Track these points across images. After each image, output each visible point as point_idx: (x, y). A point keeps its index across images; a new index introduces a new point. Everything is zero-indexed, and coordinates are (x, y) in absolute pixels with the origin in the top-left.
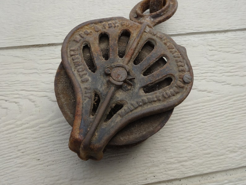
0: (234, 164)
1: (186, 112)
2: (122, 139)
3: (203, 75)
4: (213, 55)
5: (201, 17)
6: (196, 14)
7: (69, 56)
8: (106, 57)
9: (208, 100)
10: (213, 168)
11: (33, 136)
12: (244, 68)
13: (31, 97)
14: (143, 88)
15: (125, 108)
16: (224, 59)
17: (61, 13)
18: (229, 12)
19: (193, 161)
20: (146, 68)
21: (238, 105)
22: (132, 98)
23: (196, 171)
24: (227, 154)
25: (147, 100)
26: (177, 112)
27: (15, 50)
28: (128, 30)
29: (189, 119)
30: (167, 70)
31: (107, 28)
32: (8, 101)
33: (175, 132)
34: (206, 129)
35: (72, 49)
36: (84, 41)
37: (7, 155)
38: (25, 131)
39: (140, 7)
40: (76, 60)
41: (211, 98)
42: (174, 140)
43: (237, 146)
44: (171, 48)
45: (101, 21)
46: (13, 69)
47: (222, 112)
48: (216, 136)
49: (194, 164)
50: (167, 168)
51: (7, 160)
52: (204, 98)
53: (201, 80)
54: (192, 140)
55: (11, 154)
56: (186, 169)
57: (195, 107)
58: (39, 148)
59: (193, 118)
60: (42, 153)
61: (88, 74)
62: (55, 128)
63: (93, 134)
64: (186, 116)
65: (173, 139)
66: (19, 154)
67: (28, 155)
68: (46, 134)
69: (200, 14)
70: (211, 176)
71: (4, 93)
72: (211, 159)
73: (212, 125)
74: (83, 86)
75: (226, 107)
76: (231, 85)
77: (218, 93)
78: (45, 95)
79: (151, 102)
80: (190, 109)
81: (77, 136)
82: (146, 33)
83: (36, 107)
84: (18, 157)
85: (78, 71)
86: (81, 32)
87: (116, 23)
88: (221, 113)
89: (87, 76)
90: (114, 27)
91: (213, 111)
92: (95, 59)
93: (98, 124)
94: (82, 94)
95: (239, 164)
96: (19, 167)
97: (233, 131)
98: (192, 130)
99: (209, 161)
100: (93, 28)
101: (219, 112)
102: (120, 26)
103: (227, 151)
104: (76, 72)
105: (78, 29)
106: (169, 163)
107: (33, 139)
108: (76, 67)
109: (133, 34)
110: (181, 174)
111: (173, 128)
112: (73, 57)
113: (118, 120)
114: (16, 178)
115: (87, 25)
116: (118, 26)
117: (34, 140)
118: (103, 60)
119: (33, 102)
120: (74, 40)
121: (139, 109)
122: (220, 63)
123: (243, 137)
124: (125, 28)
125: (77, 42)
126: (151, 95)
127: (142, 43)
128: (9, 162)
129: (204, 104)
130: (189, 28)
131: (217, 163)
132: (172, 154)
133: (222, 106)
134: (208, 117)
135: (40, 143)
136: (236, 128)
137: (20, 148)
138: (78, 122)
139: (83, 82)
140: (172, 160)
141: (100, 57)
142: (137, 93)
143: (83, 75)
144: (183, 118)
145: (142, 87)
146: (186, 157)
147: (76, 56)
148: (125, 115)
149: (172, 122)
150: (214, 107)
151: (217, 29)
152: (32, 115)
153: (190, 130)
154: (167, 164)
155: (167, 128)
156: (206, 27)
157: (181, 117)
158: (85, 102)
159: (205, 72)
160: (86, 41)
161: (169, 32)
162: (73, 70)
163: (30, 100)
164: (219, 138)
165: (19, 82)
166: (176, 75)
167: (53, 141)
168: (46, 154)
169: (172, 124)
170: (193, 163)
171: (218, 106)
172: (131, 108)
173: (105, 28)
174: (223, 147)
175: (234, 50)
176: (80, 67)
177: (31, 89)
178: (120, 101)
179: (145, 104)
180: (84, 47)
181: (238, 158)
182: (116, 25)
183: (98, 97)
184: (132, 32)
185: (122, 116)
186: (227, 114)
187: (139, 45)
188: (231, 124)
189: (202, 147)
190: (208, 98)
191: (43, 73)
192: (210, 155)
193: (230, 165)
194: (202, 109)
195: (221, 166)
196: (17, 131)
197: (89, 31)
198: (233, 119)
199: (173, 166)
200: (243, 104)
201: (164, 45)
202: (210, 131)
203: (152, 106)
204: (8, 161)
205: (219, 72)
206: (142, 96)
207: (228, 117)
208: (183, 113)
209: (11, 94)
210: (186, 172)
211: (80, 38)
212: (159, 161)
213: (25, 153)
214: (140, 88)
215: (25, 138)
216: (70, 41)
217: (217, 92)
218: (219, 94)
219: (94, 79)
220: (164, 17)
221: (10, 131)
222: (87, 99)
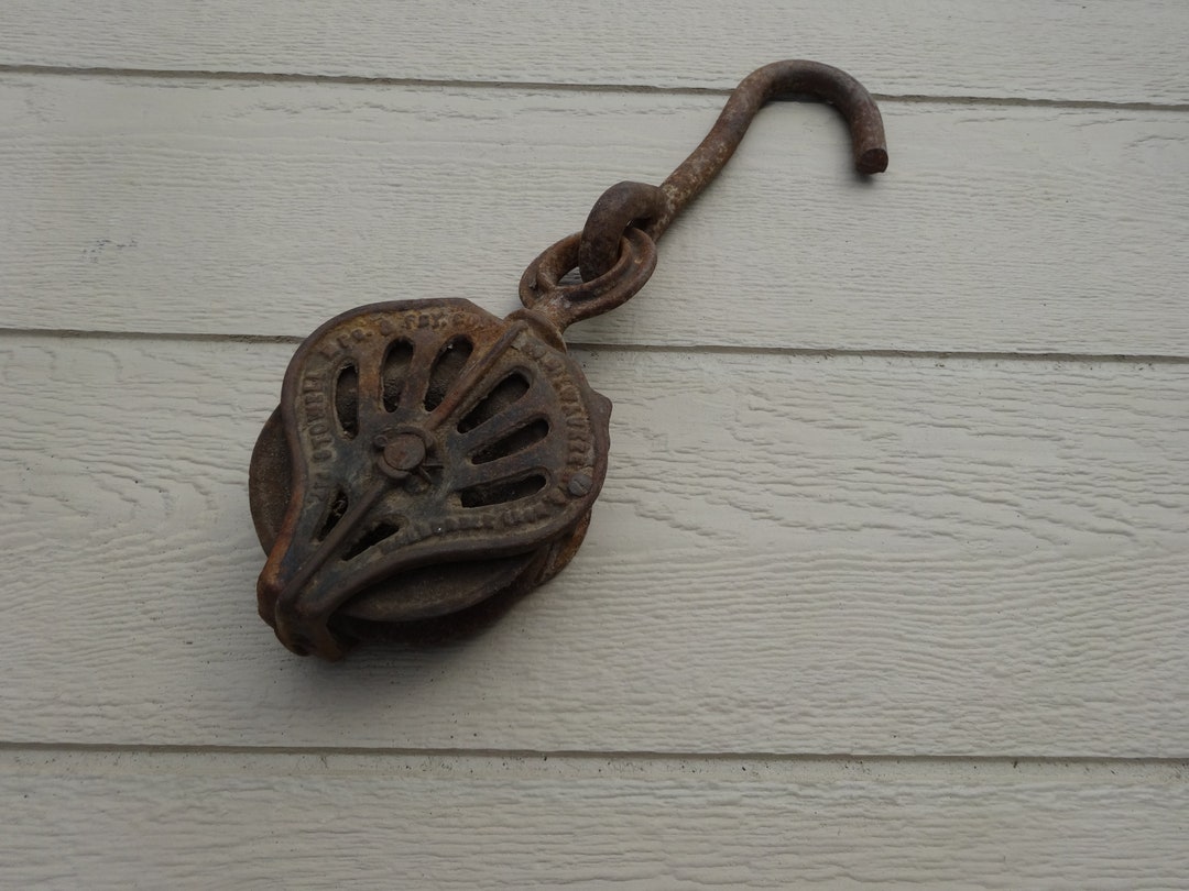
0: (709, 743)
1: (615, 580)
2: (379, 607)
3: (703, 480)
4: (758, 426)
5: (759, 299)
6: (745, 288)
7: (300, 392)
8: (391, 404)
9: (692, 556)
10: (648, 742)
11: (186, 581)
12: (843, 477)
13: (202, 480)
14: (460, 495)
15: (400, 534)
16: (788, 442)
17: (332, 247)
18: (862, 291)
19: (595, 715)
20: (483, 445)
21: (782, 585)
22: (422, 514)
23: (594, 742)
24: (699, 714)
25: (458, 522)
26: (589, 577)
27: (184, 344)
28: (470, 337)
29: (618, 600)
30: (536, 455)
31: (414, 328)
32: (142, 481)
33: (565, 630)
34: (661, 637)
35: (311, 373)
36: (346, 358)
37: (115, 619)
38: (170, 565)
39: (555, 257)
40: (313, 405)
41: (704, 552)
42: (558, 651)
43: (736, 695)
44: (567, 400)
45: (402, 307)
46: (169, 397)
47: (725, 598)
48: (681, 660)
49: (594, 723)
50: (516, 721)
51: (112, 631)
52: (682, 550)
53: (692, 494)
54: (609, 658)
55: (124, 618)
56: (569, 730)
57: (647, 572)
58: (195, 615)
59: (632, 600)
60: (201, 629)
61: (332, 443)
62: (248, 569)
63: (307, 581)
64: (614, 593)
65: (555, 647)
66: (146, 621)
67: (166, 627)
68: (219, 583)
69: (759, 288)
70: (636, 763)
71: (136, 459)
72: (649, 717)
73: (683, 628)
74: (314, 469)
75: (743, 584)
76: (782, 522)
77: (733, 541)
78: (238, 480)
79: (466, 528)
80: (632, 573)
81: (272, 580)
82: (513, 351)
83: (210, 508)
84: (141, 628)
85: (312, 433)
86: (344, 333)
87: (442, 315)
88: (719, 598)
89: (328, 448)
90: (434, 327)
91: (696, 591)
92: (361, 406)
93: (324, 561)
94: (307, 487)
95: (726, 746)
96: (138, 652)
97: (740, 653)
98: (617, 631)
99: (640, 722)
100: (377, 323)
101: (716, 594)
102: (450, 325)
103: (701, 705)
104: (305, 434)
105: (339, 324)
106: (526, 707)
107: (185, 589)
108: (310, 421)
109: (478, 350)
110: (550, 742)
111: (565, 620)
112: (309, 395)
113: (374, 559)
114: (127, 677)
115: (363, 316)
116: (444, 325)
117: (188, 592)
118: (378, 412)
119: (206, 494)
120: (322, 353)
121: (433, 542)
122: (769, 452)
123: (764, 676)
124: (462, 330)
125: (328, 358)
126: (473, 512)
127: (494, 376)
128: (118, 637)
129: (678, 566)
130: (707, 330)
131: (660, 731)
132: (542, 687)
133: (730, 578)
134: (678, 604)
135: (201, 602)
136: (749, 647)
137: (149, 607)
138: (282, 549)
139: (316, 459)
140: (536, 703)
141: (375, 403)
142: (439, 504)
143: (320, 443)
144: (602, 596)
145: (458, 491)
146: (577, 700)
147: (317, 394)
148: (394, 550)
149: (568, 603)
150: (704, 579)
151: (800, 342)
152: (196, 528)
153: (611, 632)
154: (520, 710)
155: (549, 615)
156: (765, 333)
157: (596, 592)
158: (310, 507)
159: (713, 472)
160: (352, 358)
161: (642, 336)
162: (300, 428)
163: (198, 487)
164: (689, 666)
165: (178, 435)
166: (555, 472)
167: (235, 603)
168: (210, 631)
169: (564, 608)
170: (595, 720)
171: (716, 579)
172: (412, 535)
173: (409, 328)
174: (691, 691)
175: (830, 416)
176: (320, 421)
177: (206, 458)
178: (394, 515)
179: (450, 530)
180: (344, 374)
181: (725, 729)
182: (440, 321)
183: (346, 500)
184: (478, 344)
185: (385, 551)
186: (738, 603)
187: (483, 382)
188: (739, 634)
189: (632, 682)
190: (695, 551)
191: (247, 418)
192: (648, 708)
193: (697, 742)
194: (668, 578)
195: (670, 741)
196: (150, 563)
197: (364, 332)
198: (752, 620)
199: (533, 718)
200: (798, 584)
201: (553, 390)
202: (670, 642)
203: (468, 539)
204: (116, 634)
205: (754, 479)
206: (449, 513)
207: (736, 612)
208: (607, 583)
209: (154, 465)
210: (562, 740)
211: (338, 348)
212: (499, 698)
213: (158, 622)
214: (450, 493)
215: (168, 585)
216: (310, 353)
217: (729, 538)
218: (733, 545)
219: (346, 455)
220: (599, 301)
221: (132, 561)
222: (316, 502)
